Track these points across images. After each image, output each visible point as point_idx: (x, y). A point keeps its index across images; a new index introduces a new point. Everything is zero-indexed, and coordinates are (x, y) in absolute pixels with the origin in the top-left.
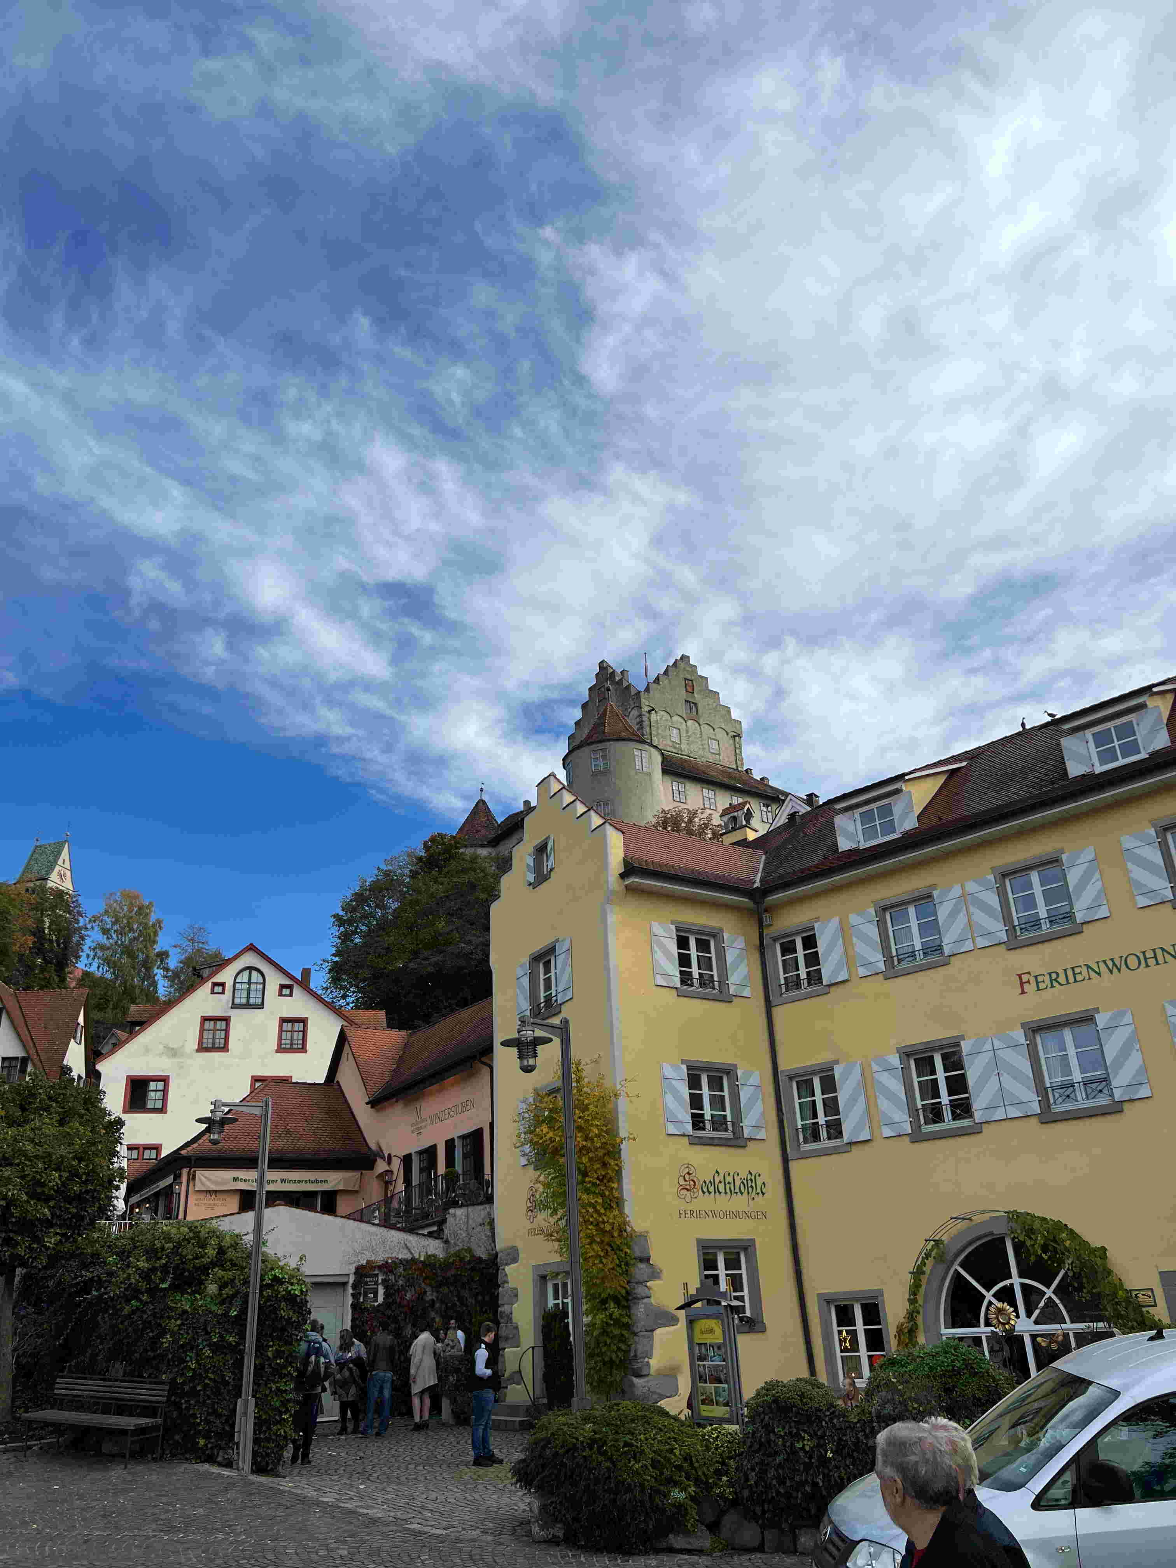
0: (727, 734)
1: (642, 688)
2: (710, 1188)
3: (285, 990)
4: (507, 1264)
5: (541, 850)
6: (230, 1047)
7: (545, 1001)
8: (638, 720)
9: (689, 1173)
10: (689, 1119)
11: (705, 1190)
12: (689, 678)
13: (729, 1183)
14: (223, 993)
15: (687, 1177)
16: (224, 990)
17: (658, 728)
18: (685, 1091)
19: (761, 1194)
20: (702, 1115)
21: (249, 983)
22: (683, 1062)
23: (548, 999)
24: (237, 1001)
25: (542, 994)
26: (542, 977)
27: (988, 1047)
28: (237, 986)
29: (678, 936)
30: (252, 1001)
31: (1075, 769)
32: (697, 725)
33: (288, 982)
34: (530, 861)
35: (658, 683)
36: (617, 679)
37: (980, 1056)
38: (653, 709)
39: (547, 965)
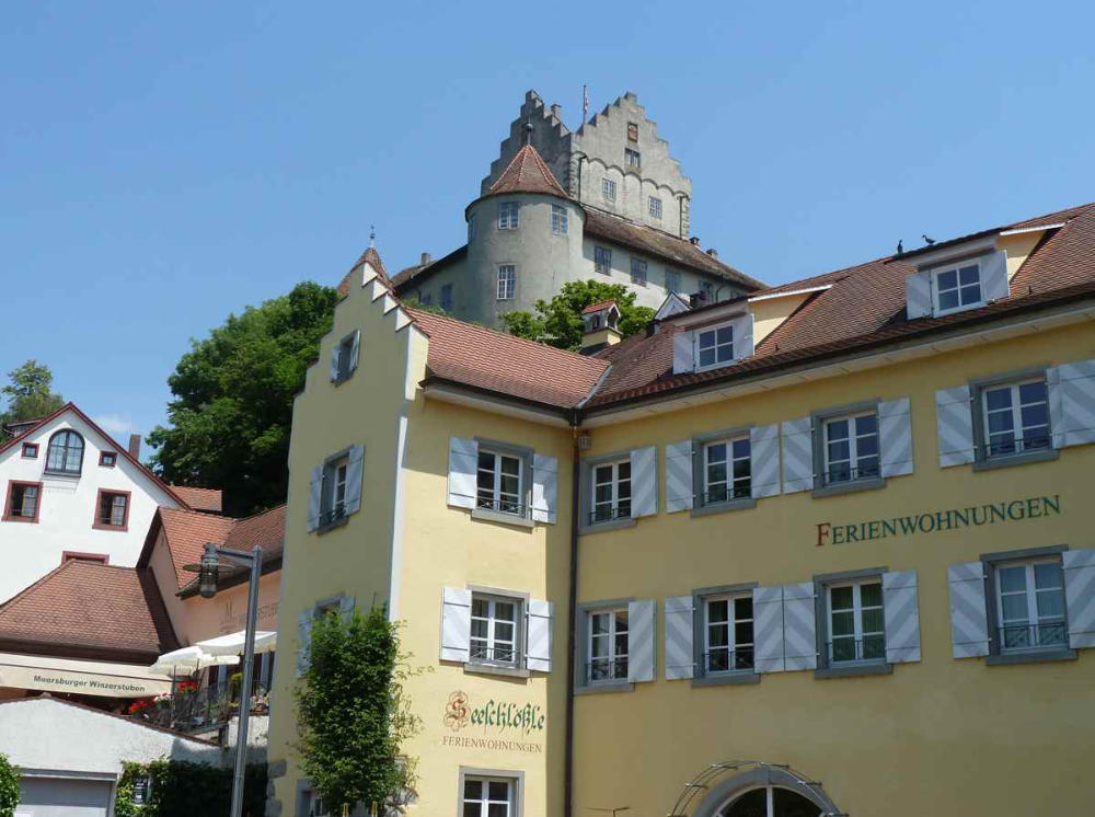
0: (673, 194)
1: (574, 129)
2: (481, 717)
3: (108, 459)
4: (276, 777)
5: (347, 345)
6: (41, 517)
7: (337, 511)
8: (566, 168)
9: (460, 701)
10: (468, 646)
11: (476, 719)
12: (633, 121)
13: (503, 714)
14: (35, 456)
15: (457, 705)
16: (36, 452)
17: (589, 181)
18: (466, 616)
19: (537, 728)
20: (485, 643)
21: (66, 447)
22: (469, 587)
23: (341, 507)
24: (51, 465)
25: (335, 502)
26: (337, 484)
27: (778, 596)
28: (53, 449)
29: (480, 453)
30: (68, 467)
31: (915, 311)
32: (636, 180)
33: (110, 449)
34: (336, 355)
35: (595, 125)
36: (546, 114)
37: (770, 605)
38: (585, 157)
39: (343, 471)
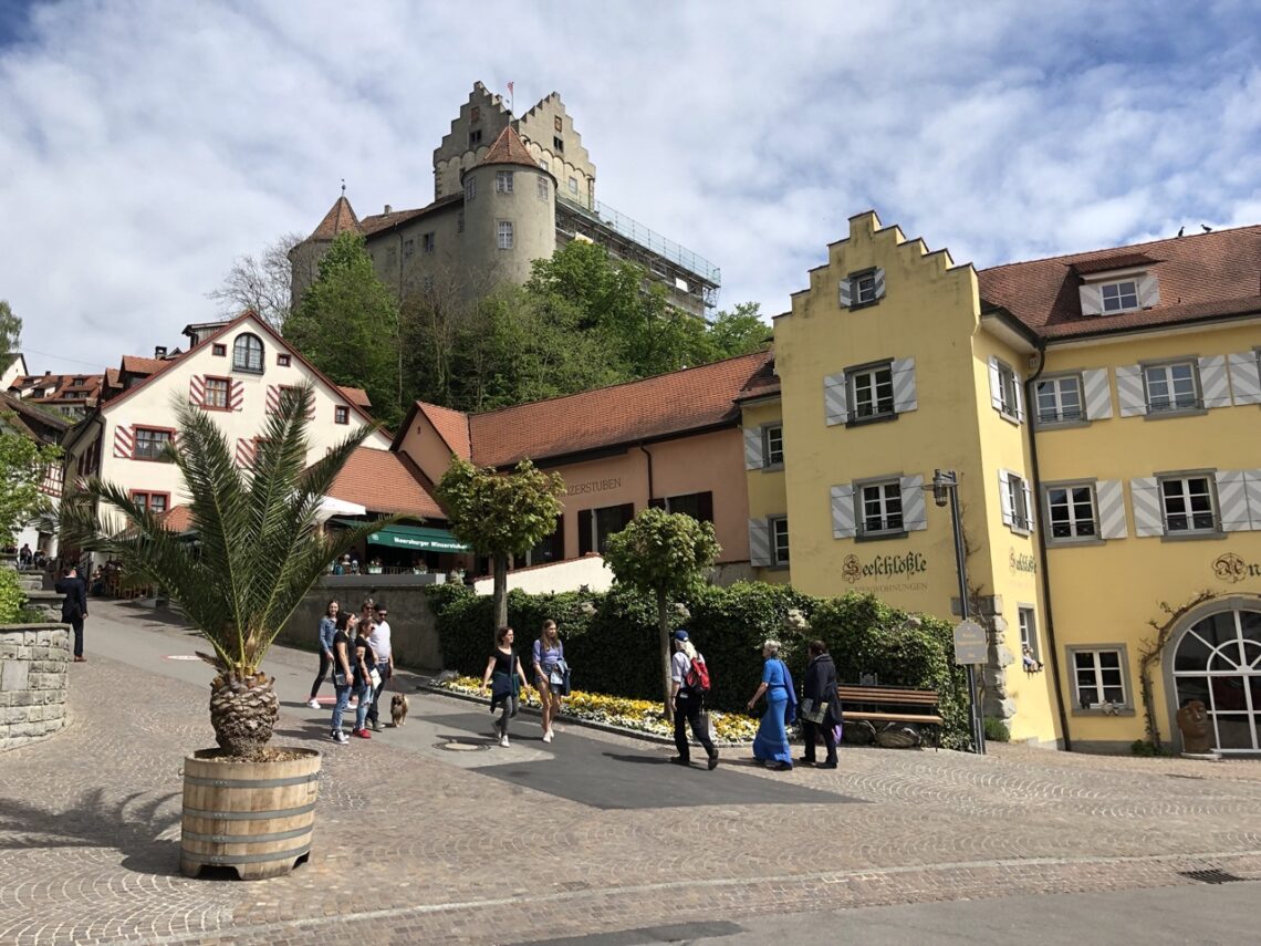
0: (584, 176)
1: (519, 117)
3: (284, 360)
7: (860, 409)
12: (559, 115)
14: (224, 355)
16: (225, 352)
18: (1008, 492)
21: (248, 348)
24: (237, 363)
25: (855, 403)
26: (855, 389)
27: (1240, 477)
28: (237, 349)
30: (251, 365)
32: (561, 162)
33: (285, 352)
34: (845, 286)
35: (533, 115)
36: (493, 103)
37: (1232, 485)
38: (528, 140)
39: (863, 379)
